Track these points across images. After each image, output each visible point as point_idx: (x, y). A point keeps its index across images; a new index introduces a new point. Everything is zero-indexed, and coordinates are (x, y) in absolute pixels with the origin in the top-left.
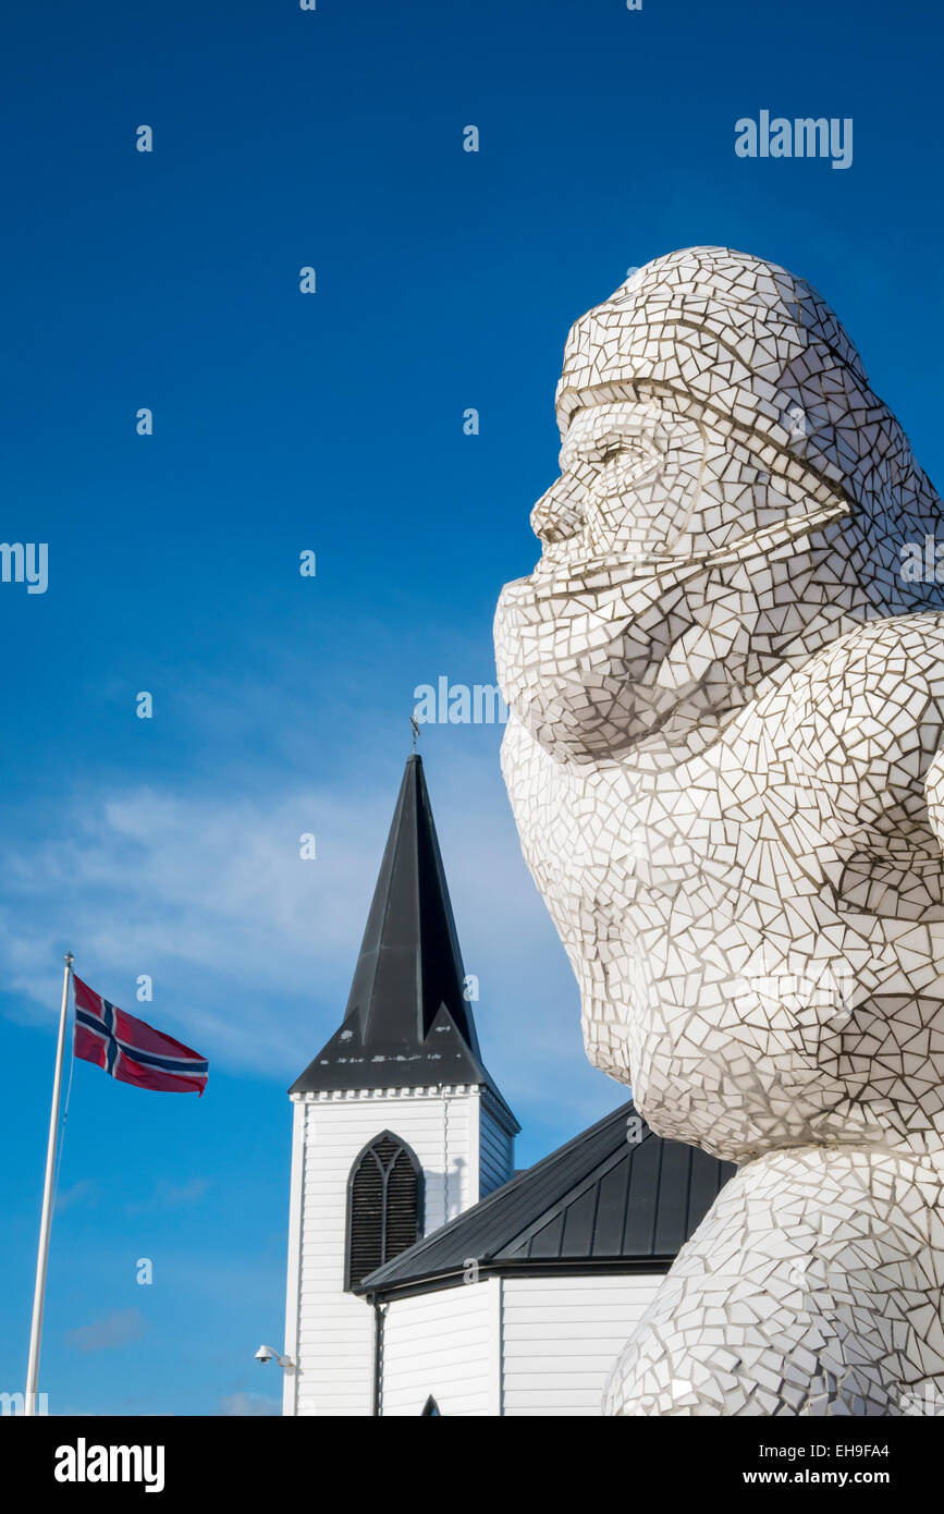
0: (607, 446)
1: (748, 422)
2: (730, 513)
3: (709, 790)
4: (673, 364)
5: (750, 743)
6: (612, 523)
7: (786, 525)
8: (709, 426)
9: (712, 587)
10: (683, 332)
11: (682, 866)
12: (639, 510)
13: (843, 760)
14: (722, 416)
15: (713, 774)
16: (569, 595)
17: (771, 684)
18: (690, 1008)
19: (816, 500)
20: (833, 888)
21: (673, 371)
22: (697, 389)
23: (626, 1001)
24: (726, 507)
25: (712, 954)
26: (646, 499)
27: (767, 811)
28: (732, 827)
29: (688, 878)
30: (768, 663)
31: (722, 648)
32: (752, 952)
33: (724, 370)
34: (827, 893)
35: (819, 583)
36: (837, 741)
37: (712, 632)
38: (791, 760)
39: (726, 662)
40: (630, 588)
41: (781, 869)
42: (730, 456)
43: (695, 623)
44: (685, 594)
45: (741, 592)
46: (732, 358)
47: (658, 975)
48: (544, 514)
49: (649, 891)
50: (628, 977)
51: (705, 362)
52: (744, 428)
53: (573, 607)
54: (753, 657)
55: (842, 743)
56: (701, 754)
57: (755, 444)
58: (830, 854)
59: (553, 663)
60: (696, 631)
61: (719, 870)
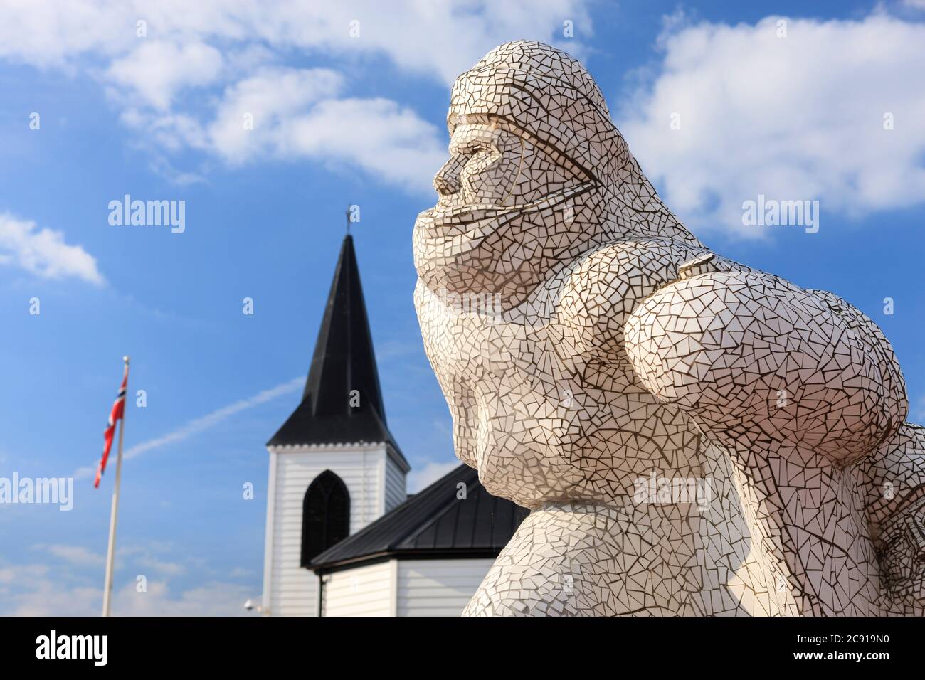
0: (474, 147)
1: (545, 139)
2: (535, 185)
3: (520, 325)
4: (508, 107)
5: (541, 302)
6: (475, 188)
7: (563, 192)
8: (525, 140)
9: (524, 224)
10: (514, 90)
11: (505, 362)
12: (489, 182)
13: (586, 315)
14: (532, 135)
15: (522, 317)
16: (451, 225)
17: (552, 273)
18: (508, 433)
19: (578, 179)
20: (580, 376)
21: (508, 111)
22: (520, 121)
23: (476, 427)
24: (533, 182)
25: (520, 406)
26: (492, 176)
27: (549, 337)
28: (531, 344)
29: (508, 369)
30: (552, 262)
31: (529, 254)
32: (540, 406)
33: (534, 111)
34: (577, 378)
35: (578, 222)
36: (583, 306)
37: (524, 246)
38: (561, 312)
39: (531, 262)
40: (483, 223)
41: (555, 366)
42: (535, 156)
43: (515, 241)
44: (511, 227)
45: (539, 226)
46: (537, 105)
47: (493, 416)
48: (440, 181)
49: (489, 374)
50: (477, 415)
51: (524, 107)
52: (543, 142)
53: (454, 231)
54: (544, 259)
55: (586, 307)
56: (517, 306)
57: (549, 150)
58: (579, 360)
59: (443, 259)
60: (516, 245)
61: (524, 365)
